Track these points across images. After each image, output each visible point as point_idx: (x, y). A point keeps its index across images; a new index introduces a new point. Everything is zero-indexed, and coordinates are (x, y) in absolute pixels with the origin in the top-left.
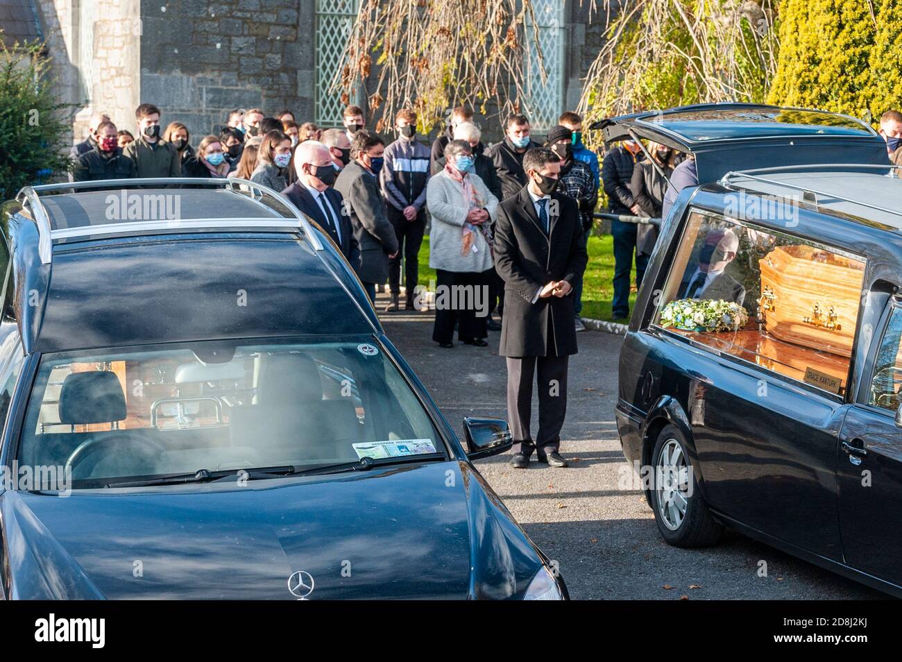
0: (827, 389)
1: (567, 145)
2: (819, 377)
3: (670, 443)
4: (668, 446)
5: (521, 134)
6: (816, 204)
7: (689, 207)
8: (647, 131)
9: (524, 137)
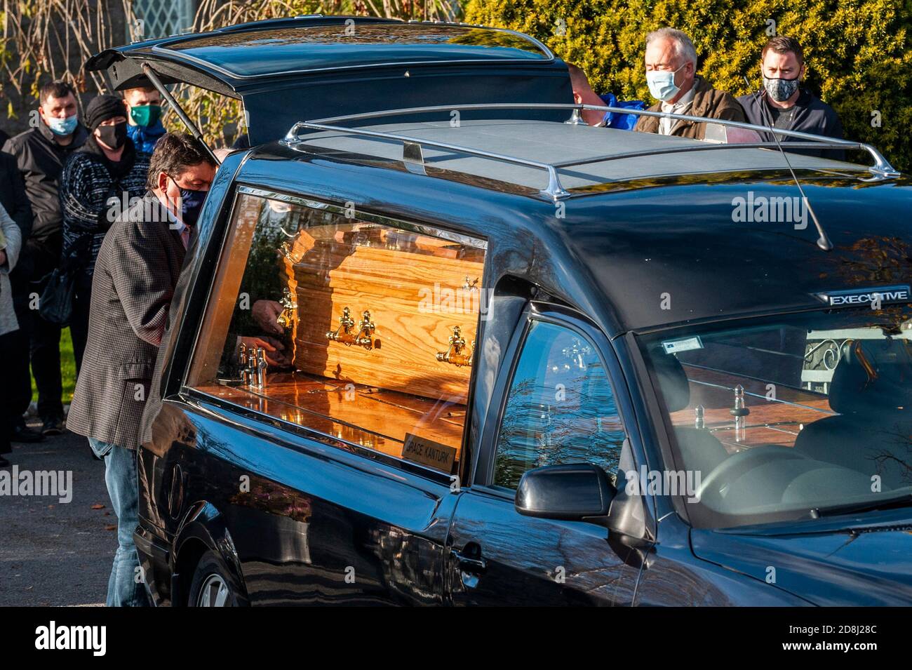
0: (434, 466)
1: (116, 126)
2: (424, 449)
3: (212, 581)
4: (209, 587)
5: (63, 113)
6: (422, 163)
7: (234, 185)
8: (172, 65)
9: (67, 117)
